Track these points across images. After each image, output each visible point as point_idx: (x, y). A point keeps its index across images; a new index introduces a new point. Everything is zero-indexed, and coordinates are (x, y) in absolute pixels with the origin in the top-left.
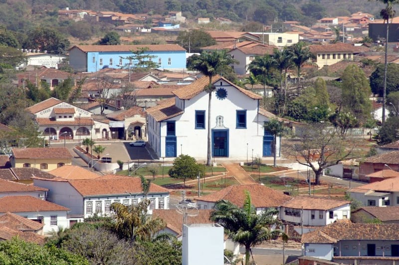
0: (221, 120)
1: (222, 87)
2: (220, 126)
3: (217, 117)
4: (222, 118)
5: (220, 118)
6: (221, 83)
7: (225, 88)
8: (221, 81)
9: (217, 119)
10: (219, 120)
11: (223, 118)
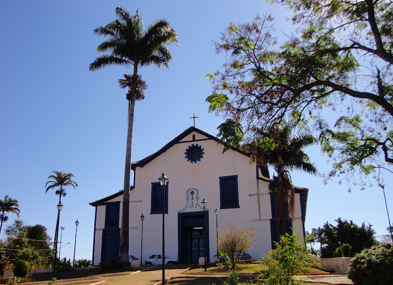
0: (194, 196)
1: (195, 143)
2: (192, 206)
3: (188, 191)
4: (195, 191)
5: (192, 193)
6: (194, 136)
7: (199, 143)
8: (194, 133)
9: (187, 194)
10: (190, 196)
11: (197, 191)
